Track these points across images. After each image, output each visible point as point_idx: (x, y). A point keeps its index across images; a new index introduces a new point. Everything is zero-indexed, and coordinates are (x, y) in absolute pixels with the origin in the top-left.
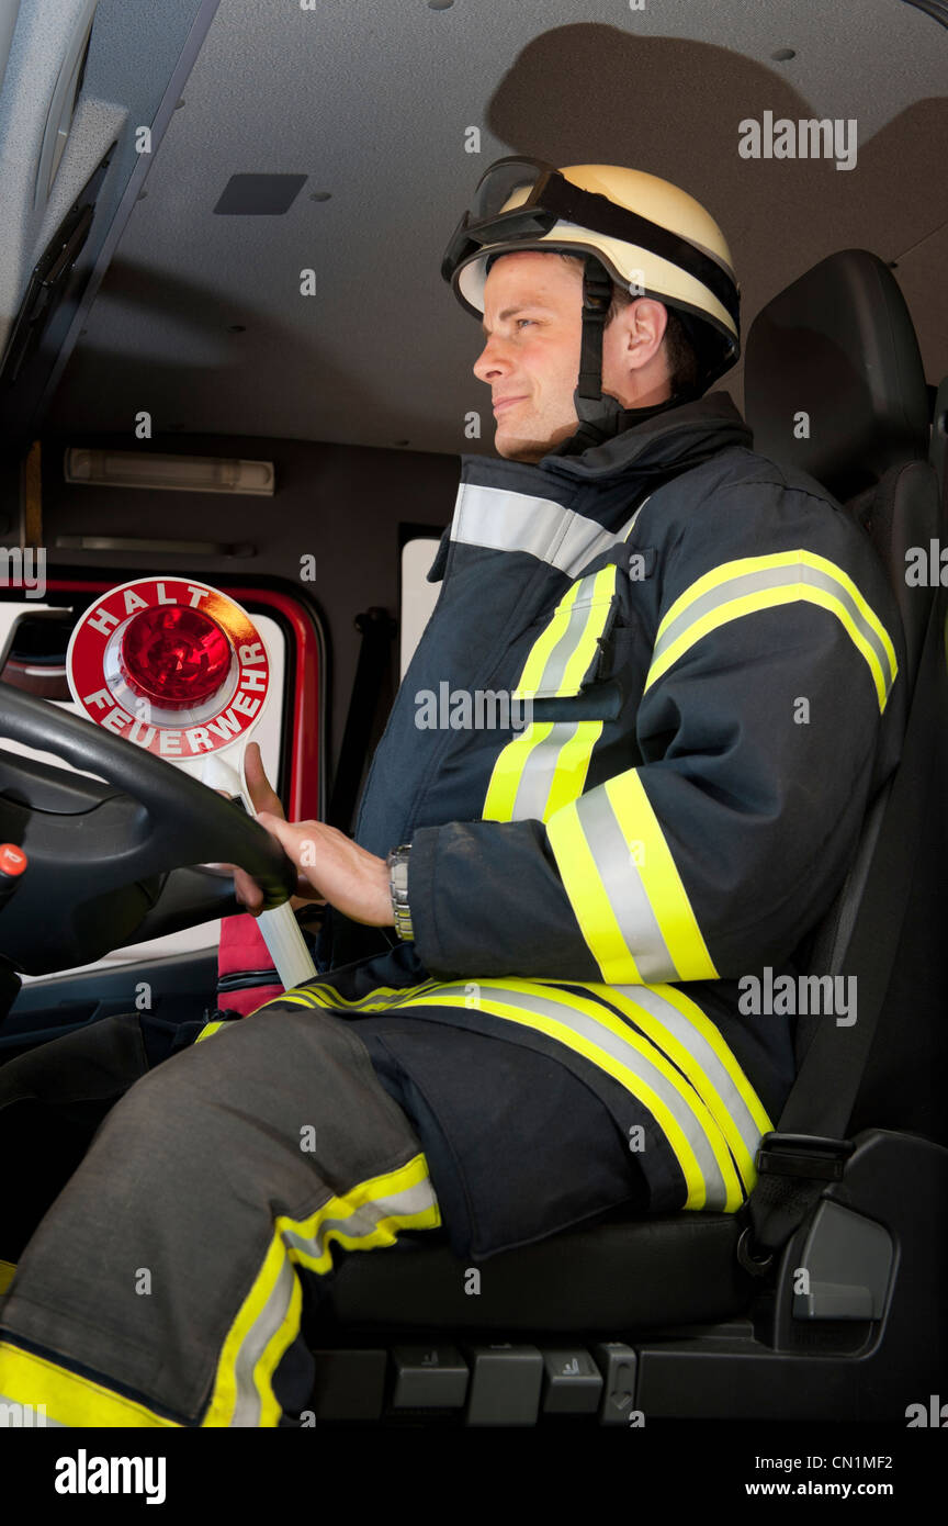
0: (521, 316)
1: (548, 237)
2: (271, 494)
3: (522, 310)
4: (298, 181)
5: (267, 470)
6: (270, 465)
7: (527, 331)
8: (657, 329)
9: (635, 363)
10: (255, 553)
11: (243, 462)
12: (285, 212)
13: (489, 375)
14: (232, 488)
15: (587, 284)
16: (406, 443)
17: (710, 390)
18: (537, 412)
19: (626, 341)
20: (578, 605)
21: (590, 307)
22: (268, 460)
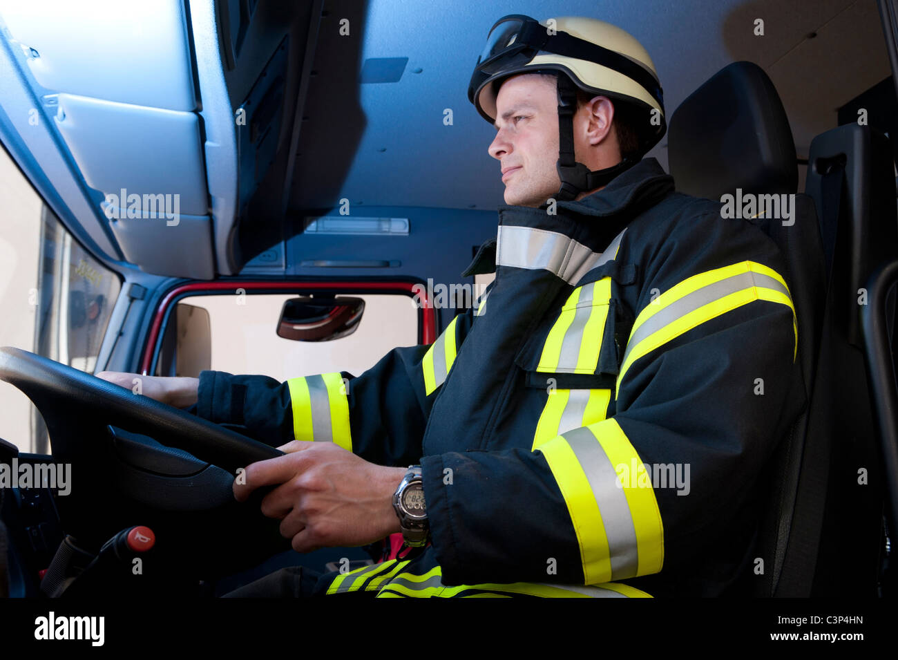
0: (515, 115)
1: (532, 63)
2: (407, 235)
3: (516, 111)
4: (403, 62)
5: (405, 223)
6: (406, 221)
7: (521, 123)
8: (607, 116)
9: (594, 141)
10: (400, 265)
11: (392, 219)
12: (399, 79)
13: (499, 153)
14: (389, 232)
15: (560, 89)
16: (474, 206)
17: (646, 156)
18: (529, 177)
19: (586, 125)
20: (580, 306)
21: (563, 105)
22: (405, 218)
